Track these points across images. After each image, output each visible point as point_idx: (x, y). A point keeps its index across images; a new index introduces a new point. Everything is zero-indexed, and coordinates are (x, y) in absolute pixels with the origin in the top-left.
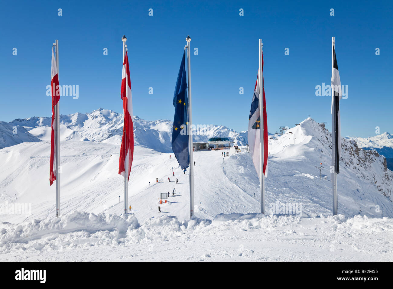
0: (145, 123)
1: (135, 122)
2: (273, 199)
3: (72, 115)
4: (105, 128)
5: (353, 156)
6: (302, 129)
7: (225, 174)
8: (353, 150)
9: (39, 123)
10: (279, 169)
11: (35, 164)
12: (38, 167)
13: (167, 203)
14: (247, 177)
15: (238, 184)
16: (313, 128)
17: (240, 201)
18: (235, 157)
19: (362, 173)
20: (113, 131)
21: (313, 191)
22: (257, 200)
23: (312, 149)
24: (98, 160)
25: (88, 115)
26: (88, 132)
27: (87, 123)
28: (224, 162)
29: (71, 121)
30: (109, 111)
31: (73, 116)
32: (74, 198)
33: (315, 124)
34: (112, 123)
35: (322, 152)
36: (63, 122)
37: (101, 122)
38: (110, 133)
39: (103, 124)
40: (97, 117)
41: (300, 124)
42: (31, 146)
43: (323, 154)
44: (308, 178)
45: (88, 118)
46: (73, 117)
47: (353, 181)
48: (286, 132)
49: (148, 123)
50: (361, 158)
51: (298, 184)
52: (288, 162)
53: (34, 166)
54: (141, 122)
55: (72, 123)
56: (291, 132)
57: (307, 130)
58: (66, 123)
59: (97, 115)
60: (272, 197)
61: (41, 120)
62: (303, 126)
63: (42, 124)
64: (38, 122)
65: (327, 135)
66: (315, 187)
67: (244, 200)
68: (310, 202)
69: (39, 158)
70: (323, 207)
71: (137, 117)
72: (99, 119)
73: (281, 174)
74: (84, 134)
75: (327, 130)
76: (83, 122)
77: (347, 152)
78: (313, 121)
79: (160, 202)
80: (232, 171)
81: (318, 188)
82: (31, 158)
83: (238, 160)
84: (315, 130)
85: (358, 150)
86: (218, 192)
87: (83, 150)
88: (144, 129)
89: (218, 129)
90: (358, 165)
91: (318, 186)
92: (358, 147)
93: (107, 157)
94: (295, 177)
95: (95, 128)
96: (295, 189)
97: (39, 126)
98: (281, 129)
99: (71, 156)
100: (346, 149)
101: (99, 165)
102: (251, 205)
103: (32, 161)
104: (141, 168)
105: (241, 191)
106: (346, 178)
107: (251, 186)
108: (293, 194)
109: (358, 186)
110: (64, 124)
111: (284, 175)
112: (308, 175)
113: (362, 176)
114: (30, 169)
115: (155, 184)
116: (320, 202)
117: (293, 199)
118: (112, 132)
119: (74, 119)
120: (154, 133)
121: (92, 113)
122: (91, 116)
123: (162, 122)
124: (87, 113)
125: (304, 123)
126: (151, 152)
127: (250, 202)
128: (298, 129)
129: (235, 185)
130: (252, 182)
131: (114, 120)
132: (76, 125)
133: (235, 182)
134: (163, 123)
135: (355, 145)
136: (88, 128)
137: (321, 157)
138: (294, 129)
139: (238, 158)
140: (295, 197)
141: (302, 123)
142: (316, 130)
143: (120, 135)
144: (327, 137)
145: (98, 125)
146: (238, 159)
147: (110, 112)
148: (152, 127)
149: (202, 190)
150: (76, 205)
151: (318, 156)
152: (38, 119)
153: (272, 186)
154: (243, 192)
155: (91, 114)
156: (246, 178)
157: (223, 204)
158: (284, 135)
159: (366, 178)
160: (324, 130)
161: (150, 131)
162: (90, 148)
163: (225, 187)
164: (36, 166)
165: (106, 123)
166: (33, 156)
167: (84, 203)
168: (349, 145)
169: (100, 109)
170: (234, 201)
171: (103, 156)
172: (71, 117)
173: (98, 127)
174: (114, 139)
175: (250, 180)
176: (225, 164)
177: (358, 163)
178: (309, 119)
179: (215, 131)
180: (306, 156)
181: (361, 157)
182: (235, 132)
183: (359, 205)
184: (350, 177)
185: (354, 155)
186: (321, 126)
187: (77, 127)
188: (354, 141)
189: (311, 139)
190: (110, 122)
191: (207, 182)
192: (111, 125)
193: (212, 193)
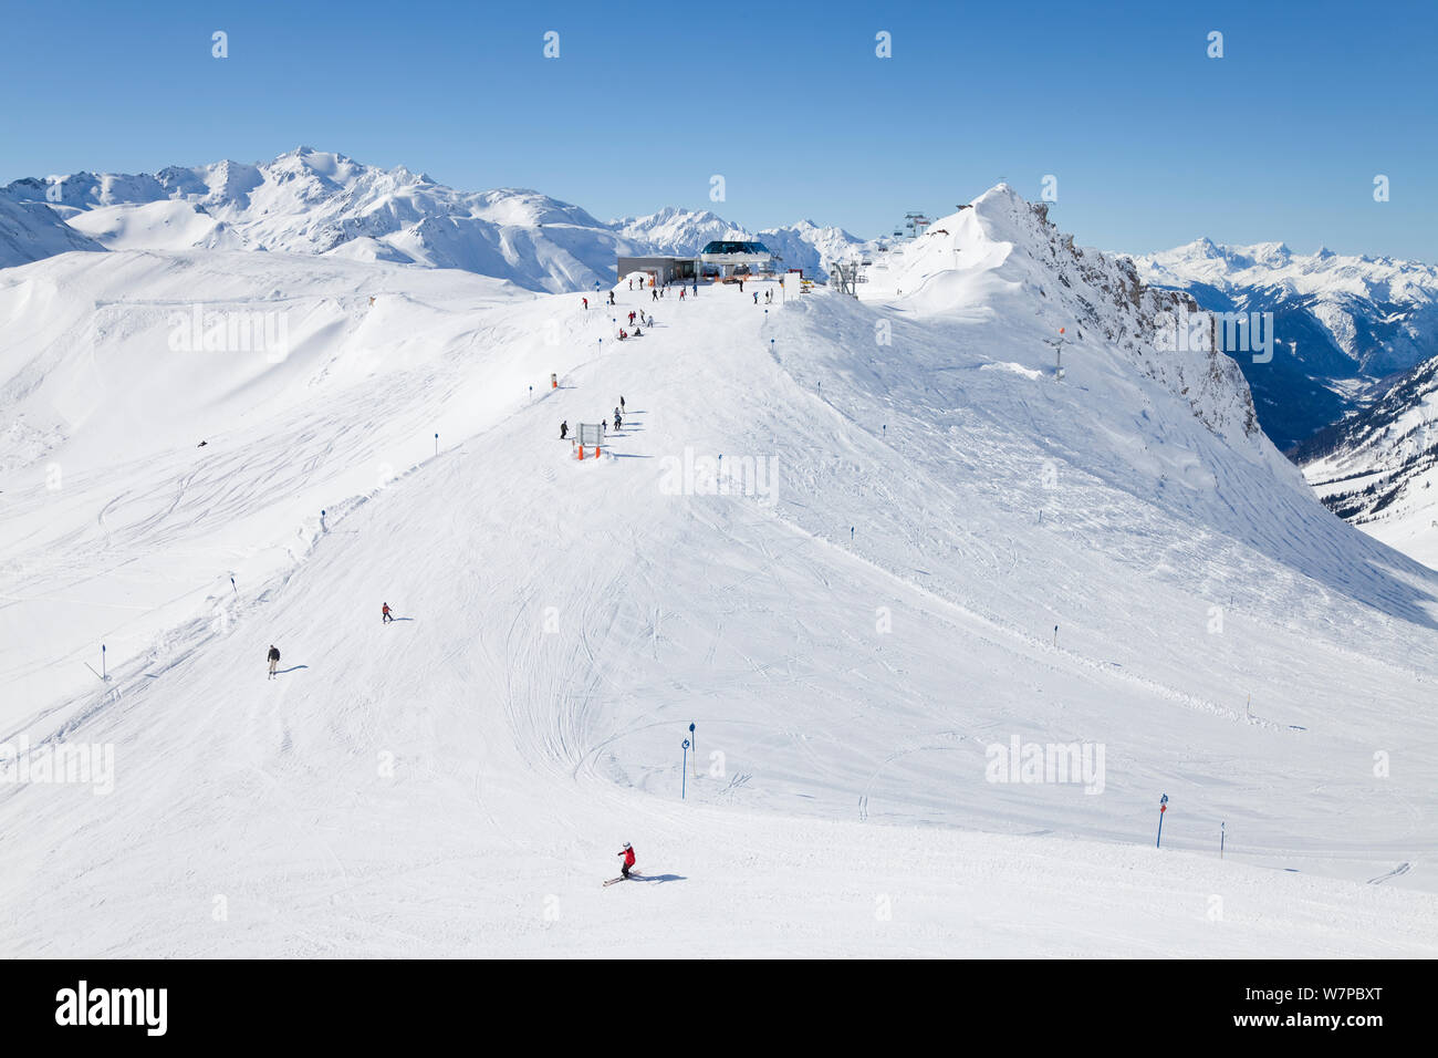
0: (455, 198)
1: (422, 195)
2: (936, 444)
3: (209, 168)
4: (319, 212)
5: (1123, 308)
6: (979, 221)
7: (779, 361)
8: (1124, 291)
9: (100, 192)
10: (935, 345)
11: (113, 324)
12: (125, 336)
13: (602, 456)
14: (847, 373)
15: (826, 395)
16: (1013, 219)
17: (838, 450)
18: (800, 305)
19: (1148, 362)
20: (350, 223)
21: (1040, 417)
22: (892, 447)
23: (1015, 286)
24: (328, 314)
25: (262, 170)
26: (267, 226)
27: (261, 197)
28: (766, 323)
29: (205, 190)
30: (332, 159)
31: (212, 170)
32: (262, 440)
33: (1021, 206)
34: (343, 197)
35: (1043, 294)
36: (179, 193)
37: (305, 195)
38: (339, 230)
39: (315, 201)
40: (291, 177)
41: (974, 203)
42: (93, 264)
43: (1047, 300)
44: (1020, 377)
45: (264, 181)
46: (212, 174)
47: (1132, 387)
48: (928, 231)
49: (465, 200)
50: (1144, 317)
51: (997, 396)
52: (950, 326)
53: (113, 332)
54: (442, 194)
55: (210, 195)
56: (944, 231)
57: (995, 226)
58: (189, 195)
59: (294, 170)
60: (932, 438)
61: (106, 183)
62: (982, 209)
63: (111, 199)
64: (94, 190)
65: (1053, 241)
66: (1043, 406)
67: (851, 448)
68: (1038, 453)
69: (128, 307)
70: (1076, 467)
71: (425, 179)
72: (301, 183)
73: (941, 362)
74: (252, 233)
75: (1054, 225)
76: (248, 194)
77: (1109, 298)
78: (1012, 194)
79: (577, 455)
80: (797, 351)
81: (1051, 409)
82: (99, 304)
83: (810, 316)
84: (1019, 224)
85: (1138, 291)
86: (767, 420)
87: (275, 279)
88: (452, 218)
89: (689, 220)
90: (1137, 336)
91: (1051, 401)
92: (1139, 281)
93: (358, 306)
94: (985, 371)
95: (288, 213)
96: (989, 412)
97: (99, 204)
98: (912, 221)
99: (234, 301)
100: (1105, 288)
101: (334, 329)
102: (876, 464)
103: (100, 314)
104: (480, 341)
105: (839, 415)
106: (1111, 376)
107: (864, 401)
108: (986, 427)
109: (1145, 401)
110: (184, 197)
111: (951, 365)
112: (1017, 368)
113: (1148, 371)
114: (98, 342)
115: (548, 396)
116: (1066, 453)
117: (991, 443)
118: (344, 227)
119: (217, 181)
120: (484, 233)
121: (274, 164)
122: (273, 172)
123: (510, 195)
124: (258, 163)
125: (985, 200)
126: (504, 289)
127: (873, 453)
128: (967, 219)
129: (815, 397)
130: (865, 388)
131: (350, 188)
132: (225, 201)
133: (818, 388)
134: (511, 200)
135: (1132, 276)
136: (266, 212)
137: (1040, 312)
138: (953, 222)
139: (810, 308)
140: (995, 437)
141: (981, 199)
142: (1023, 223)
143: (374, 238)
144: (1052, 248)
145: (299, 204)
146: (808, 312)
147: (336, 160)
148: (476, 214)
149: (714, 413)
150: (271, 462)
151: (1032, 309)
152: (94, 182)
153: (923, 400)
154: (846, 421)
155: (274, 167)
156: (844, 374)
157: (788, 460)
158: (922, 240)
159: (1160, 377)
160: (1043, 224)
161: (470, 224)
162: (298, 275)
163: (785, 404)
164: (118, 334)
165: (324, 199)
166: (104, 300)
167: (298, 456)
168: (1115, 275)
169: (302, 149)
170: (820, 450)
171: (345, 301)
172: (204, 175)
173: (298, 210)
174: (353, 249)
175: (855, 380)
176: (772, 328)
177: (1138, 331)
178: (1000, 187)
179: (679, 228)
180: (994, 307)
181: (1146, 313)
182: (744, 231)
183: (1159, 459)
184: (1121, 373)
185: (1127, 308)
186: (1037, 212)
187: (227, 209)
188: (1129, 262)
189: (1011, 254)
190: (339, 194)
191: (725, 387)
192: (341, 205)
193: (749, 425)
